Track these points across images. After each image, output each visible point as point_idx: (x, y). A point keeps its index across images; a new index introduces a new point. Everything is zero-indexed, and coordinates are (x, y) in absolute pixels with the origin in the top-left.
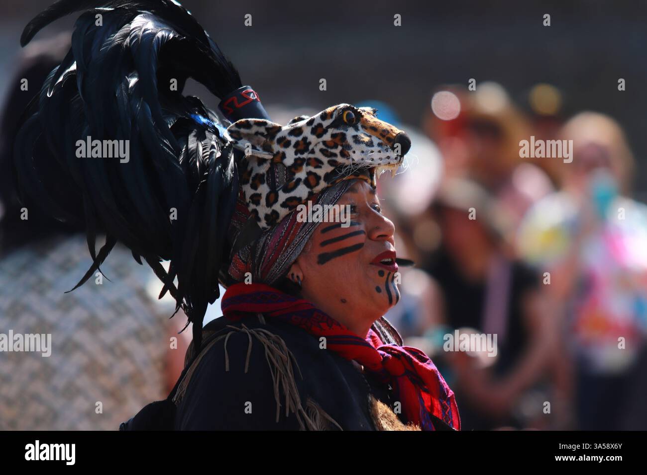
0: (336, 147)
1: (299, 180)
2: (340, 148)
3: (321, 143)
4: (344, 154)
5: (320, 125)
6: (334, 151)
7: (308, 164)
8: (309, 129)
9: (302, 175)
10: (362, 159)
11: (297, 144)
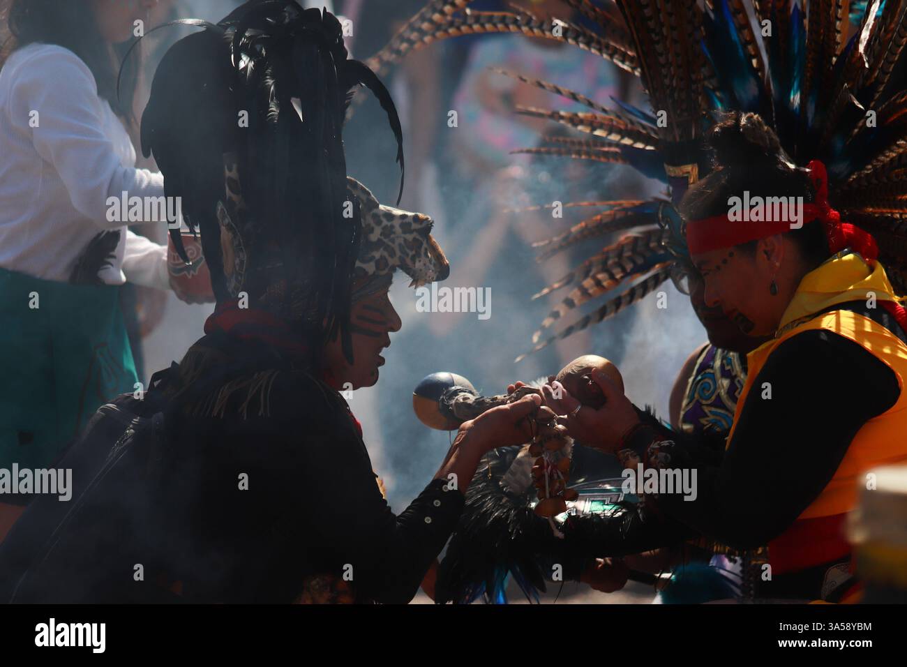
0: (412, 250)
1: (374, 257)
2: (414, 252)
3: (402, 239)
4: (413, 259)
5: (409, 224)
6: (408, 251)
7: (385, 249)
8: (400, 221)
9: (377, 255)
10: (421, 270)
11: (386, 227)
